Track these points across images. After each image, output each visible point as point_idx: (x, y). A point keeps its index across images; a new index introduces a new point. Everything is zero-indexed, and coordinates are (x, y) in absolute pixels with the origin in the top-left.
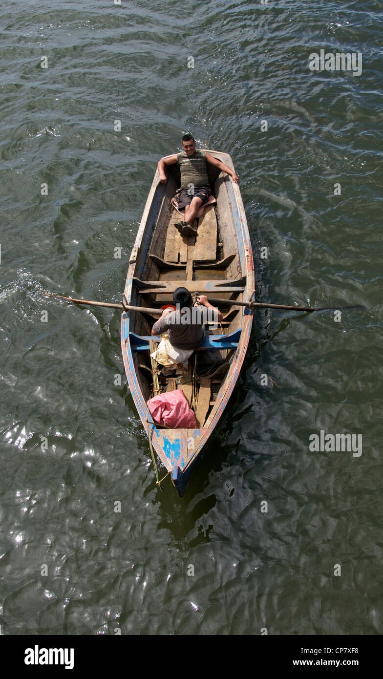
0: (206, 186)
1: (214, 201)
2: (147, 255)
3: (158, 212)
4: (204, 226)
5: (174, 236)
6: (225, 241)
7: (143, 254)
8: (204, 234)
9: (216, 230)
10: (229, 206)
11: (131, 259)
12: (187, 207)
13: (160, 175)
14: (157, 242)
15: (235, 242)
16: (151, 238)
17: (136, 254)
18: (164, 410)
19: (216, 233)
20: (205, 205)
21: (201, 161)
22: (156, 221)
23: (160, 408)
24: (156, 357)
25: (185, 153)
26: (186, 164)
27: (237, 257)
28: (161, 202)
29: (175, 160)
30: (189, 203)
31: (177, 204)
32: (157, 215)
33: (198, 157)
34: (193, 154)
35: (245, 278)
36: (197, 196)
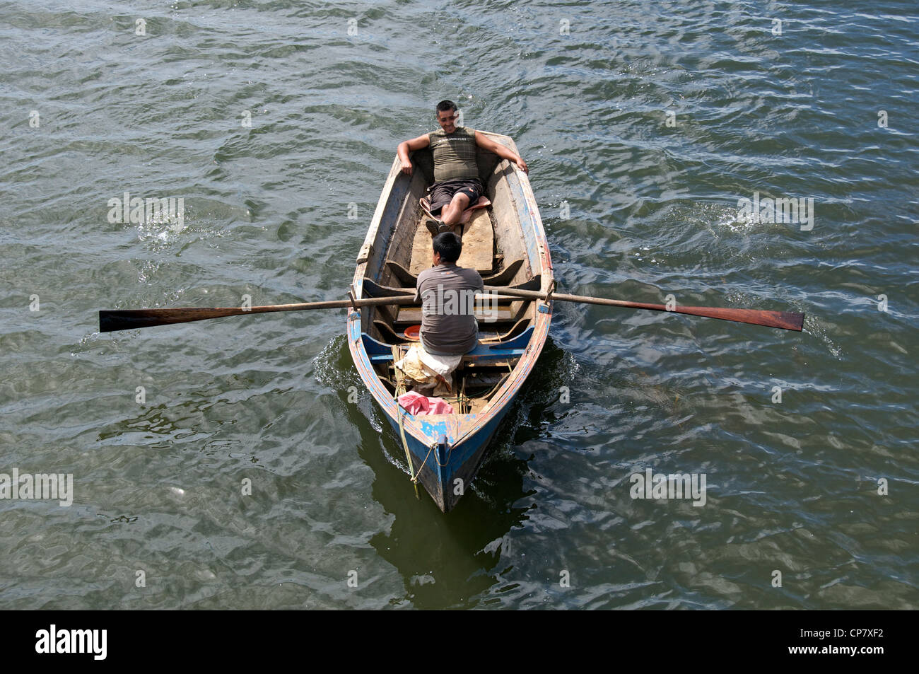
0: (475, 179)
1: (488, 203)
2: (383, 261)
3: (399, 212)
4: (473, 233)
5: (425, 246)
6: (505, 252)
7: (377, 258)
8: (474, 244)
9: (492, 237)
10: (511, 204)
11: (360, 256)
12: (445, 207)
13: (402, 162)
14: (398, 249)
15: (523, 246)
16: (389, 241)
17: (367, 251)
18: (419, 411)
19: (492, 242)
20: (473, 207)
21: (467, 141)
22: (395, 222)
23: (413, 407)
24: (404, 366)
25: (442, 129)
26: (442, 146)
27: (526, 262)
28: (404, 200)
29: (425, 141)
30: (448, 202)
31: (428, 206)
32: (398, 215)
33: (461, 136)
34: (454, 133)
35: (538, 278)
36: (462, 191)
